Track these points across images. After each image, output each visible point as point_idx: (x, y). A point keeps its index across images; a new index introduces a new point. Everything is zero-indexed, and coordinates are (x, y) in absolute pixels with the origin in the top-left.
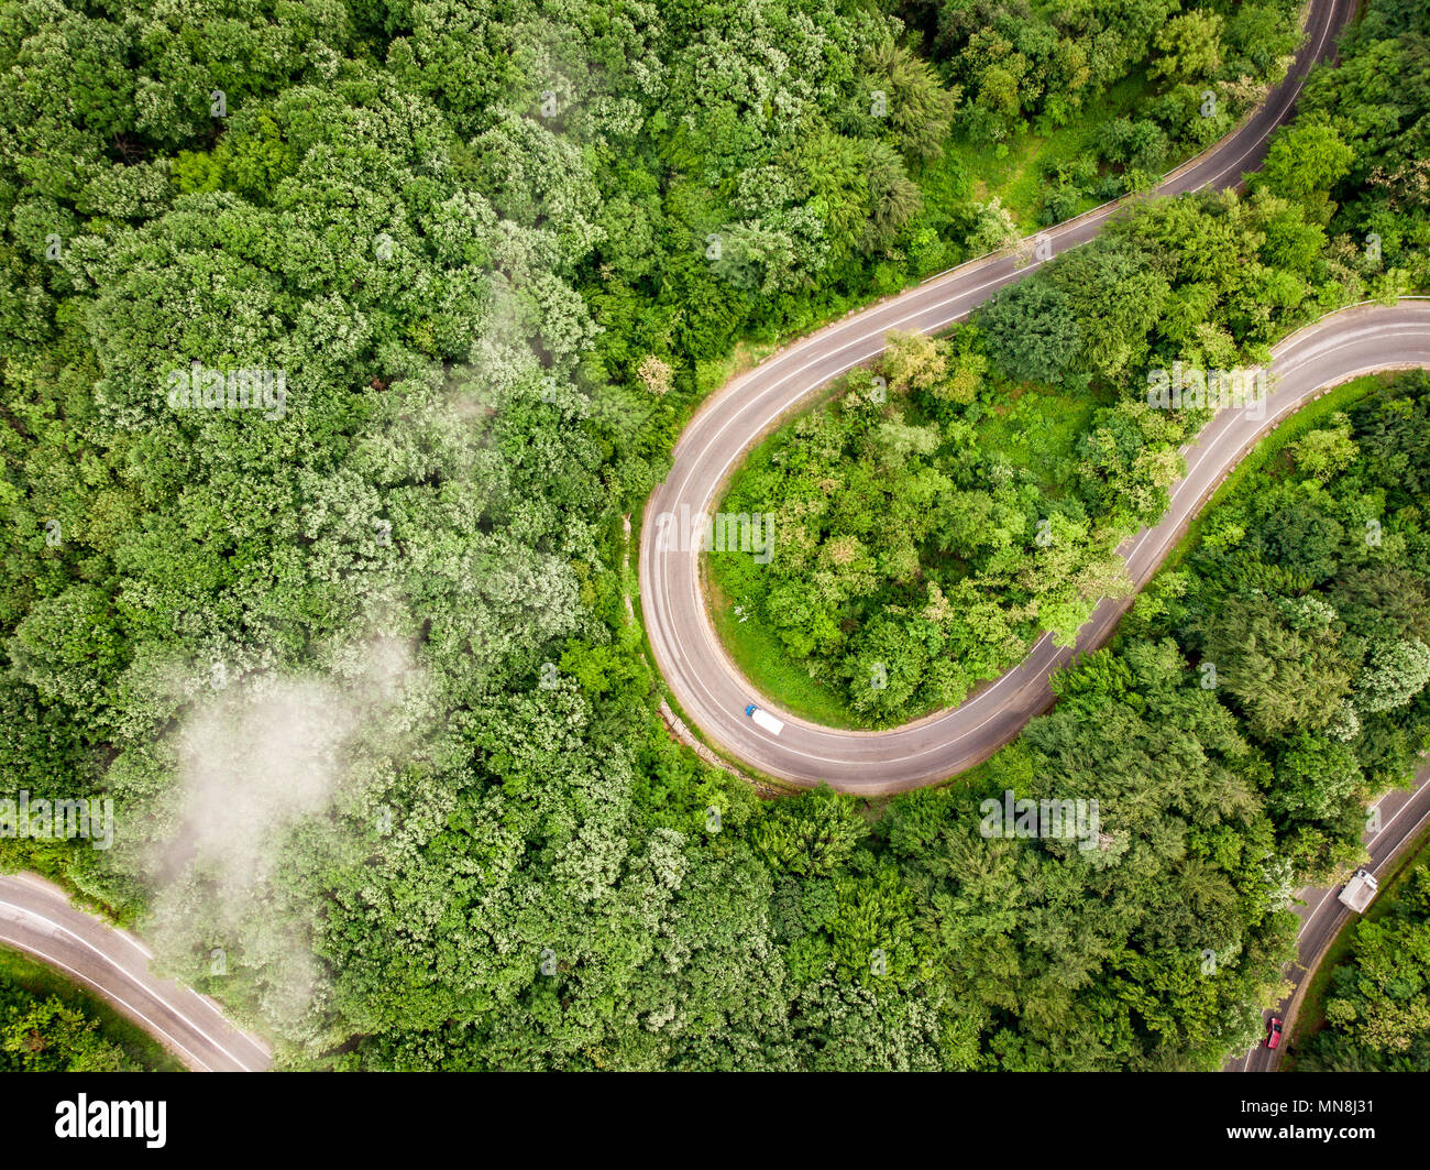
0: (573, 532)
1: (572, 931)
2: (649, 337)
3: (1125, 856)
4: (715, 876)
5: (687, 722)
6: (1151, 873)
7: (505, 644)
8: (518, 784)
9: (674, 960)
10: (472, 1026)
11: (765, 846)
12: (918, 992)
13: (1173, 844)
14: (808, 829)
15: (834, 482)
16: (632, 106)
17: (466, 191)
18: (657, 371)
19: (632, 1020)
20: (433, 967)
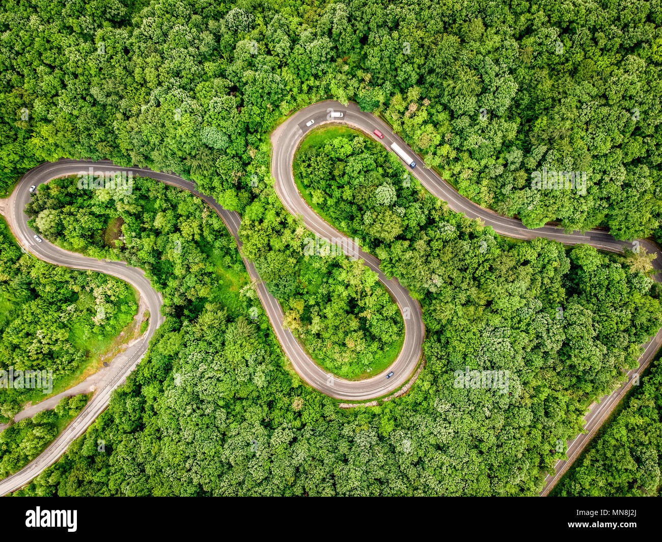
0: (347, 433)
1: (462, 439)
2: (286, 405)
3: (439, 276)
4: (448, 392)
5: (403, 385)
6: (444, 269)
7: (381, 455)
8: (421, 453)
9: (470, 408)
10: (489, 469)
11: (440, 372)
12: (481, 332)
13: (436, 263)
14: (434, 359)
15: (328, 343)
16: (217, 413)
17: (248, 468)
18: (297, 404)
19: (487, 421)
20: (473, 481)
